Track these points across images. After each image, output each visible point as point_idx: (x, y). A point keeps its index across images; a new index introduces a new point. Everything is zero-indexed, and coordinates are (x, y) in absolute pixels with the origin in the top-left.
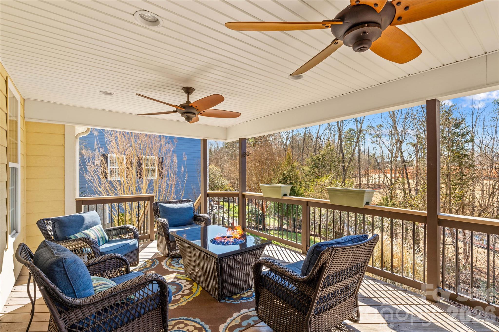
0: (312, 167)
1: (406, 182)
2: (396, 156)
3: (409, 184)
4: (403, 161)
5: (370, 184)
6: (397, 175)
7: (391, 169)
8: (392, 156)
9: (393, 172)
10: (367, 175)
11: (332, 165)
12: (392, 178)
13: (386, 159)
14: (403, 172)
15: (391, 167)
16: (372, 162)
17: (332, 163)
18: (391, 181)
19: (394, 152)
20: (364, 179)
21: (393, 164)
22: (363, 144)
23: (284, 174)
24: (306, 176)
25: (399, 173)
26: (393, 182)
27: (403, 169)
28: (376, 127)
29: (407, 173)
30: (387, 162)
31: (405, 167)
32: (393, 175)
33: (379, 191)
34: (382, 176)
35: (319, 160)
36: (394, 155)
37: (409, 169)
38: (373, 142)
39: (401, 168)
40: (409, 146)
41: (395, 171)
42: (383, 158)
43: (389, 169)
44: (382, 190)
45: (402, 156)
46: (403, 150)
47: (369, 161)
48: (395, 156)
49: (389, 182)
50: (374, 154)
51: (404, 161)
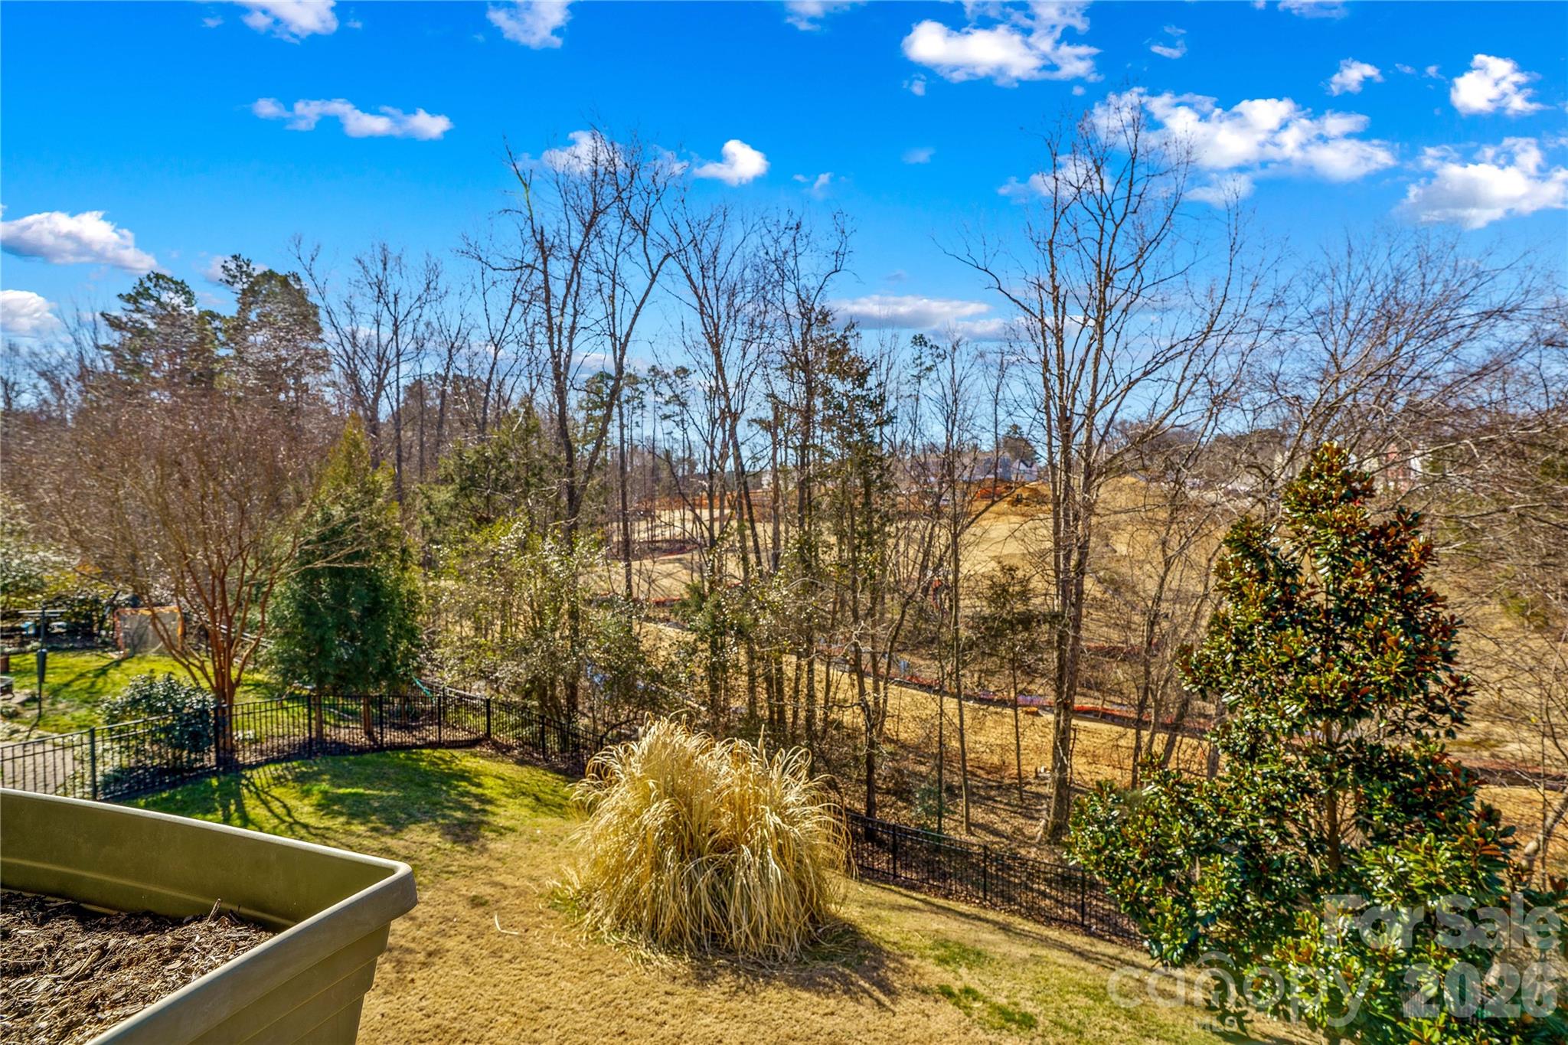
0: (462, 489)
1: (748, 532)
2: (724, 456)
3: (755, 535)
4: (740, 472)
5: (660, 538)
6: (727, 511)
7: (711, 496)
8: (713, 457)
9: (717, 502)
10: (649, 514)
11: (533, 480)
12: (712, 520)
13: (700, 468)
14: (741, 503)
15: (711, 487)
16: (664, 474)
17: (534, 475)
18: (711, 530)
19: (718, 446)
20: (643, 525)
21: (716, 481)
22: (639, 419)
23: (328, 518)
24: (438, 521)
25: (732, 507)
26: (717, 533)
27: (740, 496)
28: (671, 373)
29: (750, 508)
30: (701, 476)
31: (746, 488)
32: (717, 513)
33: (679, 560)
34: (689, 515)
35: (487, 461)
36: (717, 454)
37: (756, 495)
38: (666, 417)
39: (735, 494)
40: (756, 427)
41: (722, 501)
42: (693, 465)
43: (705, 494)
44: (688, 556)
45: (738, 457)
46: (740, 440)
47: (655, 470)
48: (721, 455)
49: (706, 534)
50: (668, 453)
51: (743, 472)
